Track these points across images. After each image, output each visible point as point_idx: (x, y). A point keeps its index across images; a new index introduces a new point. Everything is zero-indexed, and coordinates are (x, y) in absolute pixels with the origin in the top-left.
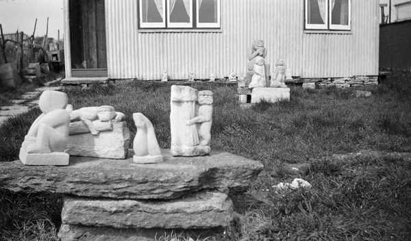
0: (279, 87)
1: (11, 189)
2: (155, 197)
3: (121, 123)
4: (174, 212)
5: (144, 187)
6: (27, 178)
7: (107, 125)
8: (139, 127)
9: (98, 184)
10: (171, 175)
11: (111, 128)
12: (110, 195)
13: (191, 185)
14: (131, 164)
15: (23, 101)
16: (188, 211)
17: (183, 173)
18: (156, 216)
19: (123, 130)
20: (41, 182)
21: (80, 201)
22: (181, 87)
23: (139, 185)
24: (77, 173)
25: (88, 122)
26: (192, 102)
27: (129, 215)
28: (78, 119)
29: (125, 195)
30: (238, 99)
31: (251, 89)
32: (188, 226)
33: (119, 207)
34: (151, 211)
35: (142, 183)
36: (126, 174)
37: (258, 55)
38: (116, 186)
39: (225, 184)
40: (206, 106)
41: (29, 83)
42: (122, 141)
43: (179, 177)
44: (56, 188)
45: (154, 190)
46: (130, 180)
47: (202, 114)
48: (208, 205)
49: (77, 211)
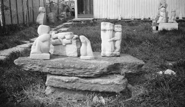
0: (172, 23)
1: (25, 69)
2: (86, 76)
3: (76, 40)
4: (95, 84)
5: (80, 71)
6: (31, 64)
7: (69, 41)
8: (83, 42)
9: (60, 69)
10: (93, 66)
11: (71, 43)
12: (65, 74)
13: (103, 71)
14: (79, 60)
15: (56, 29)
16: (102, 83)
17: (99, 65)
18: (87, 85)
19: (77, 44)
20: (37, 67)
21: (53, 76)
22: (106, 23)
23: (78, 70)
24: (50, 63)
25: (61, 40)
26: (111, 30)
27: (74, 83)
28: (57, 38)
29: (72, 74)
30: (152, 29)
31: (158, 24)
32: (102, 90)
33: (69, 80)
34: (84, 82)
35: (79, 69)
36: (72, 65)
37: (163, 7)
38: (68, 70)
39: (123, 71)
40: (118, 32)
41: (60, 21)
42: (76, 49)
43: (97, 67)
44: (42, 70)
45: (85, 72)
46: (74, 68)
47: (116, 37)
48: (112, 81)
49: (51, 81)
